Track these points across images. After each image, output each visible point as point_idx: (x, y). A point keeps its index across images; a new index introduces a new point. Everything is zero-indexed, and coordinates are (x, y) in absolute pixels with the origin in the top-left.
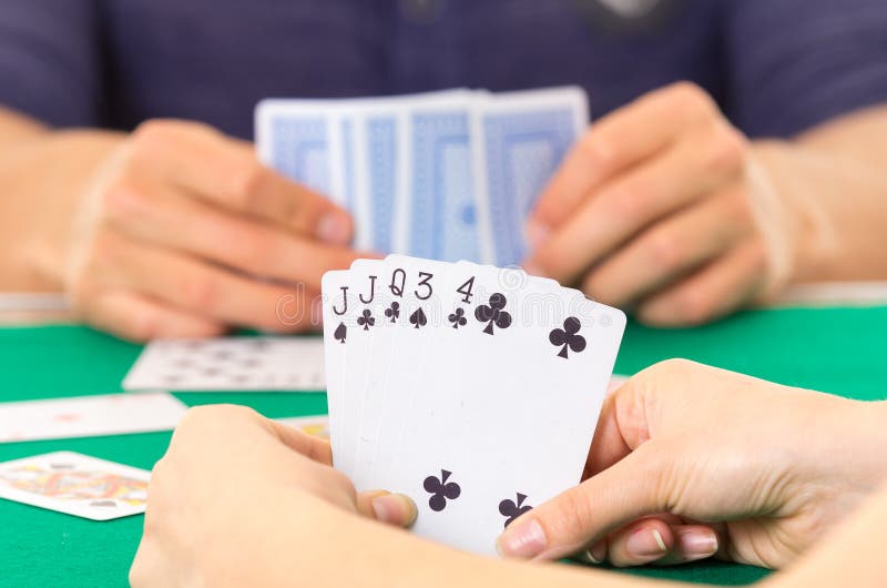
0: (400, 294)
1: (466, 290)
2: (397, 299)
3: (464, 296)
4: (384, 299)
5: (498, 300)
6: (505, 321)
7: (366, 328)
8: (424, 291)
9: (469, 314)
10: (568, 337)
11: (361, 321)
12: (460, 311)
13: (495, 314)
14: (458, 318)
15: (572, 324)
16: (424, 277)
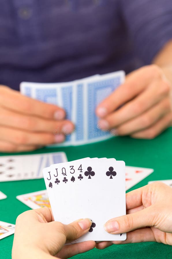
0: (65, 174)
3: (80, 170)
5: (90, 169)
6: (93, 174)
11: (56, 182)
12: (80, 175)
13: (90, 173)
14: (80, 177)
16: (71, 167)
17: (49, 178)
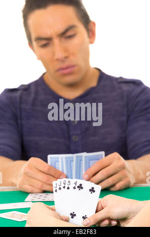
1: (76, 183)
2: (65, 185)
4: (63, 185)
6: (82, 188)
8: (69, 184)
9: (76, 187)
10: (92, 190)
11: (59, 189)
13: (80, 187)
14: (74, 188)
15: (93, 188)
17: (56, 187)
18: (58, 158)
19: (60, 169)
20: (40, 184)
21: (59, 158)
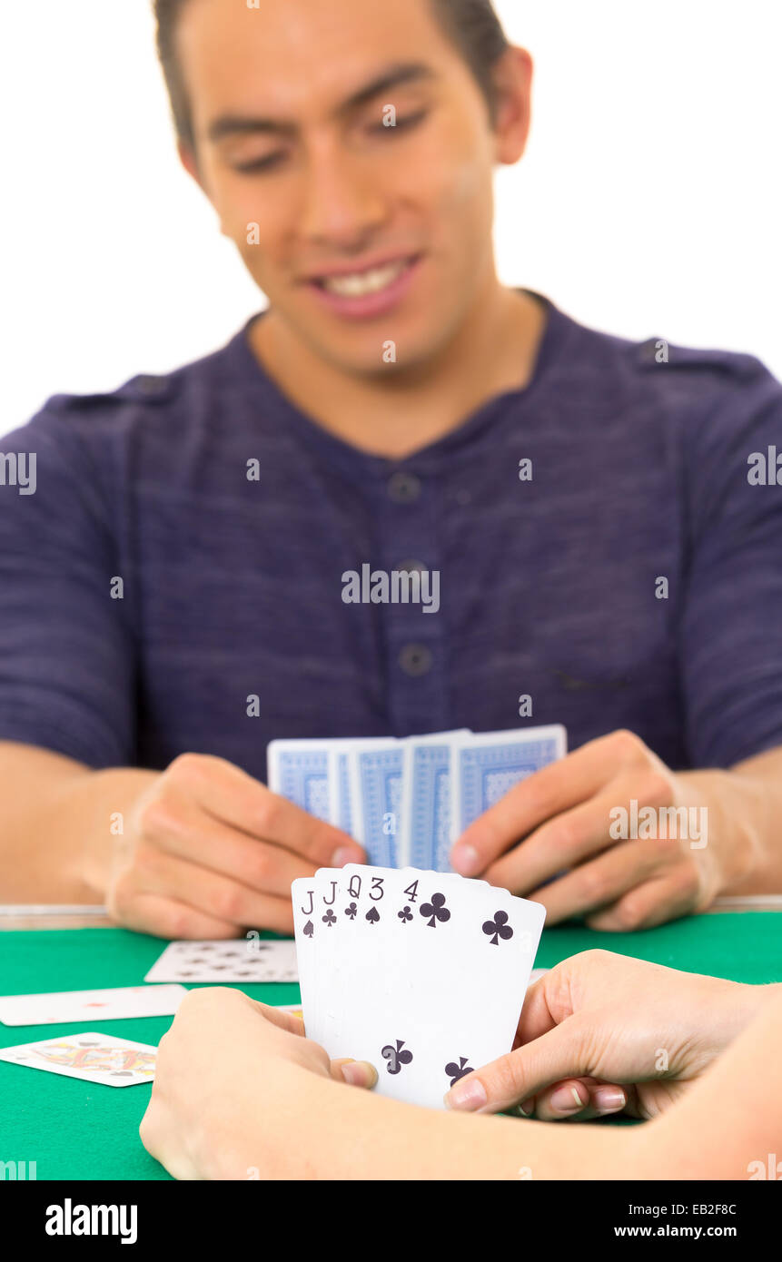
0: (357, 896)
1: (412, 891)
2: (354, 900)
3: (410, 897)
4: (344, 901)
5: (439, 899)
6: (445, 916)
7: (330, 925)
8: (377, 893)
9: (415, 910)
10: (498, 927)
11: (325, 919)
12: (407, 909)
13: (436, 910)
14: (406, 915)
15: (501, 916)
16: (377, 882)
17: (307, 910)
18: (323, 758)
19: (334, 819)
20: (227, 890)
21: (325, 761)
